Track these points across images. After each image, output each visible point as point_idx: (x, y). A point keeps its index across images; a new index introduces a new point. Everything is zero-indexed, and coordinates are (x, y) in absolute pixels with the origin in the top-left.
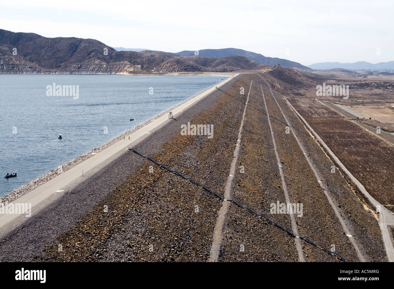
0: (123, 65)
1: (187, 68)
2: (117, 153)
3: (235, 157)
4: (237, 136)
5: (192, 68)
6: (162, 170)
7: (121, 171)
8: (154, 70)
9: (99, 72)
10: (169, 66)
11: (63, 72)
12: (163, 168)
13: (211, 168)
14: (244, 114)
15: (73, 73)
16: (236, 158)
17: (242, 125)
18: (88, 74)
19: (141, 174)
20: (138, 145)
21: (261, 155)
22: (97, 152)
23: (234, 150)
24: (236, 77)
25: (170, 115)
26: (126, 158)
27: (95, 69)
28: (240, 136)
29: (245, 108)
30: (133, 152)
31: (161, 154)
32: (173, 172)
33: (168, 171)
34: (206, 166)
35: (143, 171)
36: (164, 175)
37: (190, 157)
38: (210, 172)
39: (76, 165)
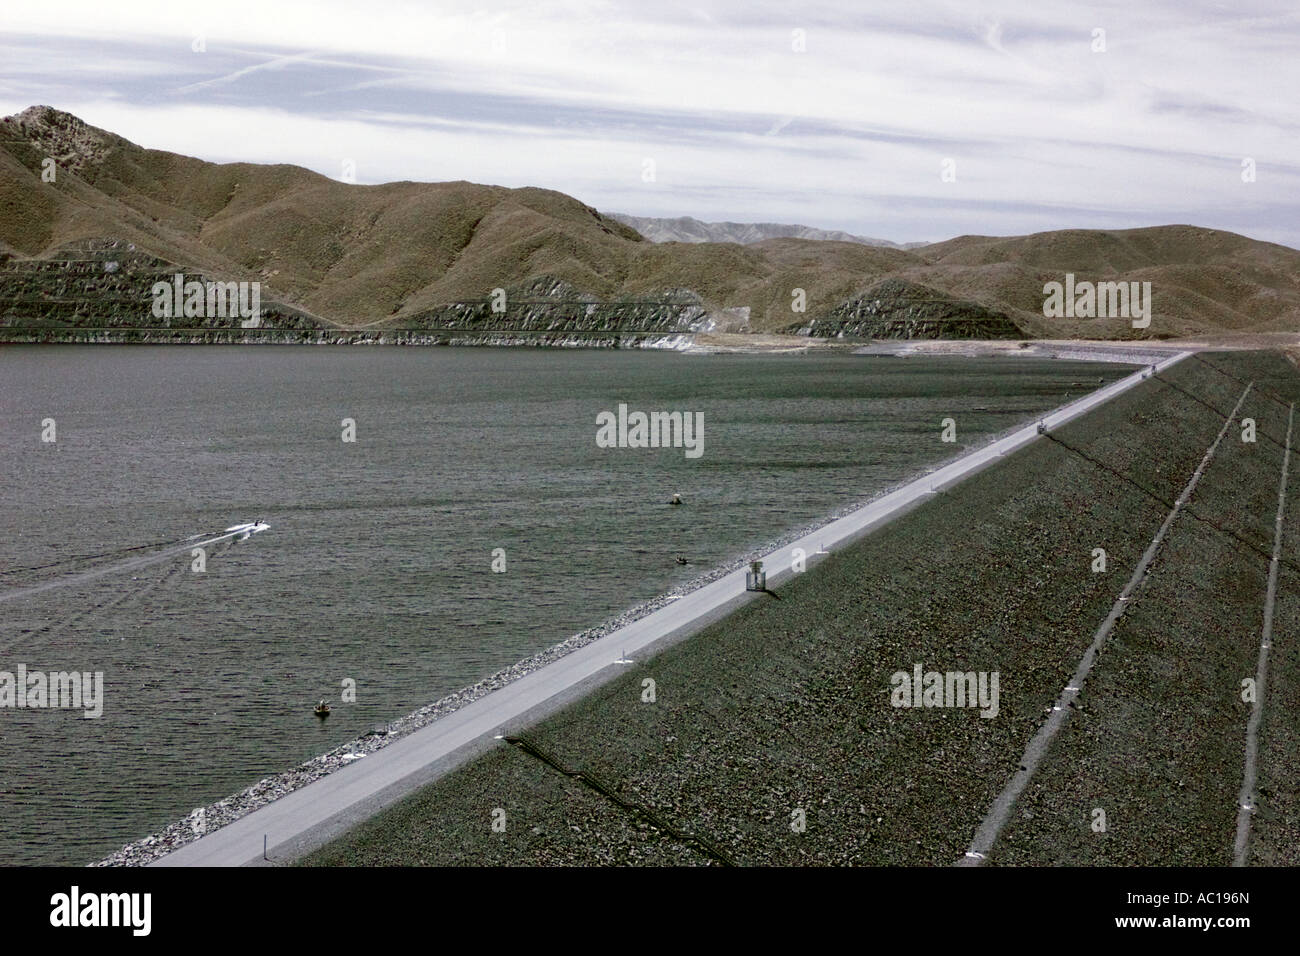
0: (671, 306)
1: (960, 323)
2: (450, 757)
3: (1024, 769)
4: (1073, 666)
5: (982, 323)
6: (638, 830)
7: (442, 839)
8: (809, 331)
9: (564, 338)
10: (879, 312)
11: (410, 336)
12: (644, 821)
13: (879, 820)
14: (1148, 556)
15: (453, 341)
16: (1029, 772)
17: (1117, 611)
18: (514, 347)
19: (529, 850)
20: (553, 718)
21: (1162, 756)
22: (369, 752)
23: (1035, 733)
24: (1165, 371)
25: (753, 576)
26: (481, 779)
27: (548, 325)
28: (1086, 665)
29: (1164, 528)
30: (519, 752)
31: (651, 760)
32: (685, 840)
33: (662, 834)
34: (862, 811)
35: (542, 835)
36: (642, 854)
37: (791, 772)
38: (871, 840)
39: (260, 806)
